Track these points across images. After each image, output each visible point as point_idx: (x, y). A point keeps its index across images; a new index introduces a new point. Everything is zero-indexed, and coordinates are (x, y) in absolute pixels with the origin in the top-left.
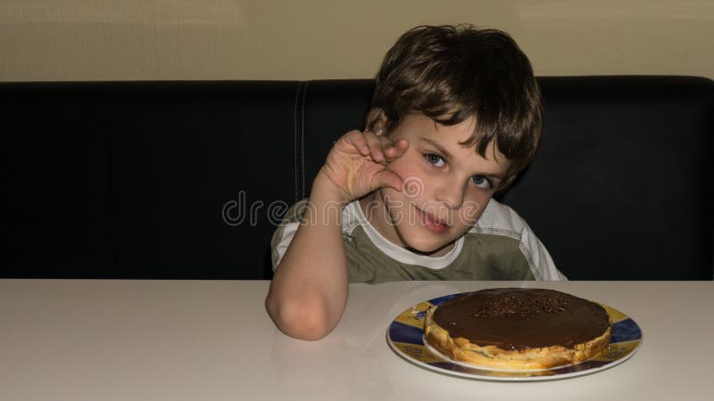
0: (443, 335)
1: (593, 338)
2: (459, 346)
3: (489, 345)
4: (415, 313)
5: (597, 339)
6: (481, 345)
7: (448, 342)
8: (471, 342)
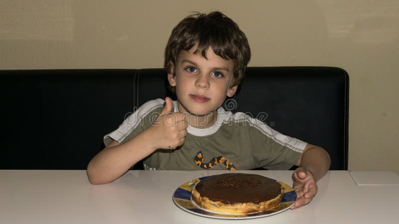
0: (198, 195)
1: (269, 200)
2: (204, 201)
3: (218, 201)
4: (190, 184)
5: (272, 200)
6: (214, 201)
7: (199, 199)
8: (210, 199)
